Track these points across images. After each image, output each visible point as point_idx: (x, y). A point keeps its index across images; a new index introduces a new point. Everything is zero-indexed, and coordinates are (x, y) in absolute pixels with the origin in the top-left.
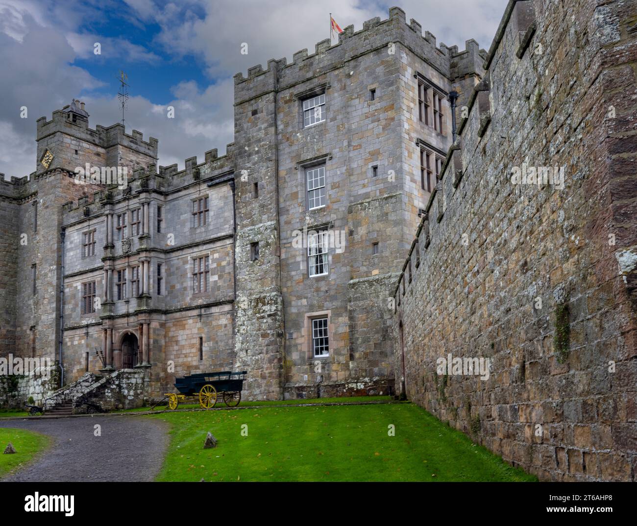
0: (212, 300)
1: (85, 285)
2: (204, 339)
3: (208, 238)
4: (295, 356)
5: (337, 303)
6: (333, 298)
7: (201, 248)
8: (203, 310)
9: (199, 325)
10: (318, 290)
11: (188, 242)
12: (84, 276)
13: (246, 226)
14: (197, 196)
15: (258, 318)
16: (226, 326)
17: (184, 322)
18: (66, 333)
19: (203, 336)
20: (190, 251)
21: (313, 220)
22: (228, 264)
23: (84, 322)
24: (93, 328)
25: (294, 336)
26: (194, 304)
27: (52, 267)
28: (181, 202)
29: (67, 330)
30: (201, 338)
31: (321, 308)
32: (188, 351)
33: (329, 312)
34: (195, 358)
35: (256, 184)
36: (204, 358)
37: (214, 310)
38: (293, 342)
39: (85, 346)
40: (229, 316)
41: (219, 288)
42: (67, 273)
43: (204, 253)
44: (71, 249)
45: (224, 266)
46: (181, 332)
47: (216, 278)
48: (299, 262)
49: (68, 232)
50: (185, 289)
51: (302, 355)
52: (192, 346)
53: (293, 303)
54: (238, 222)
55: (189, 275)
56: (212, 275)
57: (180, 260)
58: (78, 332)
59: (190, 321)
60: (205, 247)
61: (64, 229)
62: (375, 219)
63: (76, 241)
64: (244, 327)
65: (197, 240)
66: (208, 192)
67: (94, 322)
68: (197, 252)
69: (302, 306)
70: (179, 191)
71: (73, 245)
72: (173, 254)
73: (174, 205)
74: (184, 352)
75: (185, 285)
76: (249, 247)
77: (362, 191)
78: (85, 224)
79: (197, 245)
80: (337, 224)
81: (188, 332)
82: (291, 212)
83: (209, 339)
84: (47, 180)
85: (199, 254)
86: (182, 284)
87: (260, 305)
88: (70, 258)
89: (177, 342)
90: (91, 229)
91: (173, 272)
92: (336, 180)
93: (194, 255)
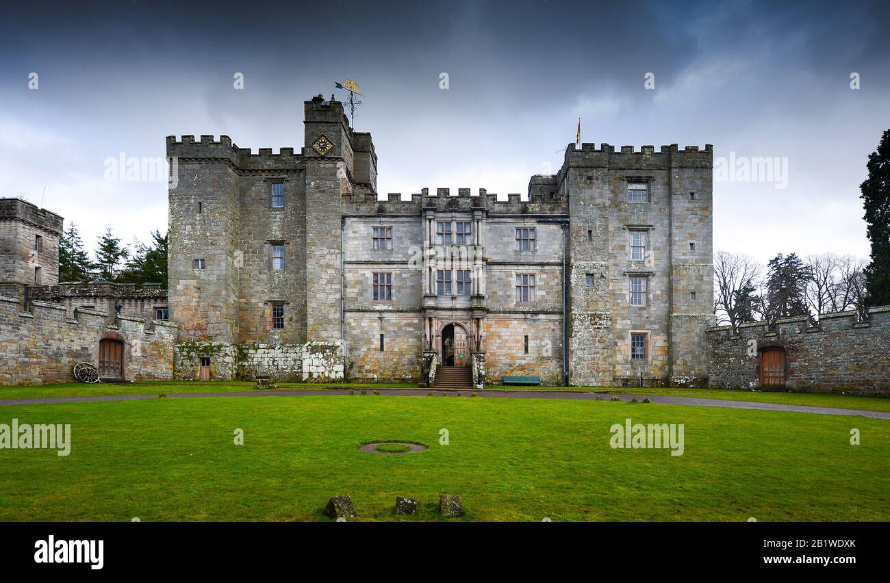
0: (539, 309)
1: (375, 274)
2: (529, 337)
3: (536, 261)
4: (619, 358)
5: (656, 327)
6: (653, 323)
7: (526, 267)
8: (529, 316)
9: (525, 326)
10: (640, 315)
11: (512, 260)
12: (375, 266)
13: (580, 260)
14: (523, 226)
15: (595, 328)
16: (553, 330)
17: (508, 322)
18: (348, 314)
19: (530, 335)
20: (515, 267)
21: (638, 268)
22: (557, 284)
23: (378, 307)
24: (390, 314)
25: (619, 344)
26: (521, 309)
27: (332, 251)
28: (503, 226)
29: (351, 311)
30: (526, 337)
31: (642, 327)
32: (513, 345)
33: (649, 332)
34: (521, 351)
35: (590, 232)
36: (529, 352)
37: (541, 316)
38: (617, 348)
39: (378, 328)
40: (557, 323)
41: (546, 301)
42: (348, 260)
43: (530, 272)
44: (356, 238)
45: (552, 286)
46: (505, 330)
47: (544, 293)
48: (624, 295)
49: (348, 221)
50: (509, 296)
51: (625, 357)
52: (517, 342)
53: (618, 322)
54: (572, 254)
55: (514, 286)
56: (539, 290)
57: (502, 273)
58: (367, 315)
59: (515, 322)
60: (531, 267)
61: (344, 218)
62: (695, 278)
63: (362, 232)
64: (580, 333)
65: (522, 261)
66: (535, 226)
67: (391, 308)
68: (523, 270)
69: (626, 324)
70: (503, 217)
71: (356, 235)
72: (495, 267)
73: (496, 228)
74: (508, 345)
75: (508, 293)
76: (584, 276)
77: (683, 257)
78: (378, 219)
79: (523, 264)
80: (657, 274)
81: (511, 330)
82: (618, 258)
83: (536, 338)
84: (322, 166)
85: (525, 272)
86: (505, 292)
87: (597, 320)
88: (354, 246)
89: (499, 337)
90: (384, 225)
91: (495, 282)
92: (657, 245)
93: (520, 272)
